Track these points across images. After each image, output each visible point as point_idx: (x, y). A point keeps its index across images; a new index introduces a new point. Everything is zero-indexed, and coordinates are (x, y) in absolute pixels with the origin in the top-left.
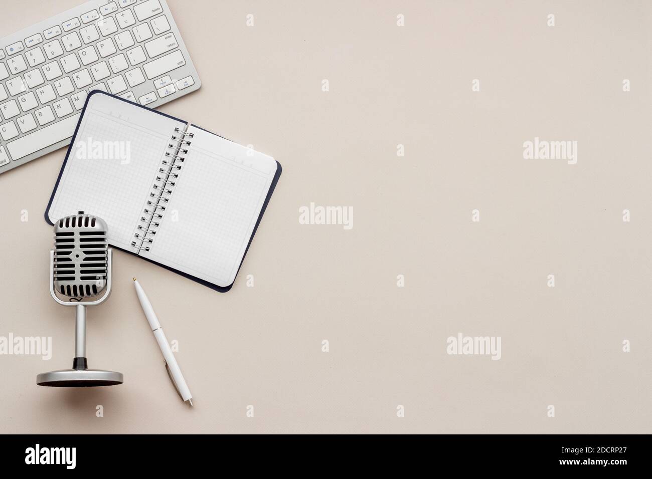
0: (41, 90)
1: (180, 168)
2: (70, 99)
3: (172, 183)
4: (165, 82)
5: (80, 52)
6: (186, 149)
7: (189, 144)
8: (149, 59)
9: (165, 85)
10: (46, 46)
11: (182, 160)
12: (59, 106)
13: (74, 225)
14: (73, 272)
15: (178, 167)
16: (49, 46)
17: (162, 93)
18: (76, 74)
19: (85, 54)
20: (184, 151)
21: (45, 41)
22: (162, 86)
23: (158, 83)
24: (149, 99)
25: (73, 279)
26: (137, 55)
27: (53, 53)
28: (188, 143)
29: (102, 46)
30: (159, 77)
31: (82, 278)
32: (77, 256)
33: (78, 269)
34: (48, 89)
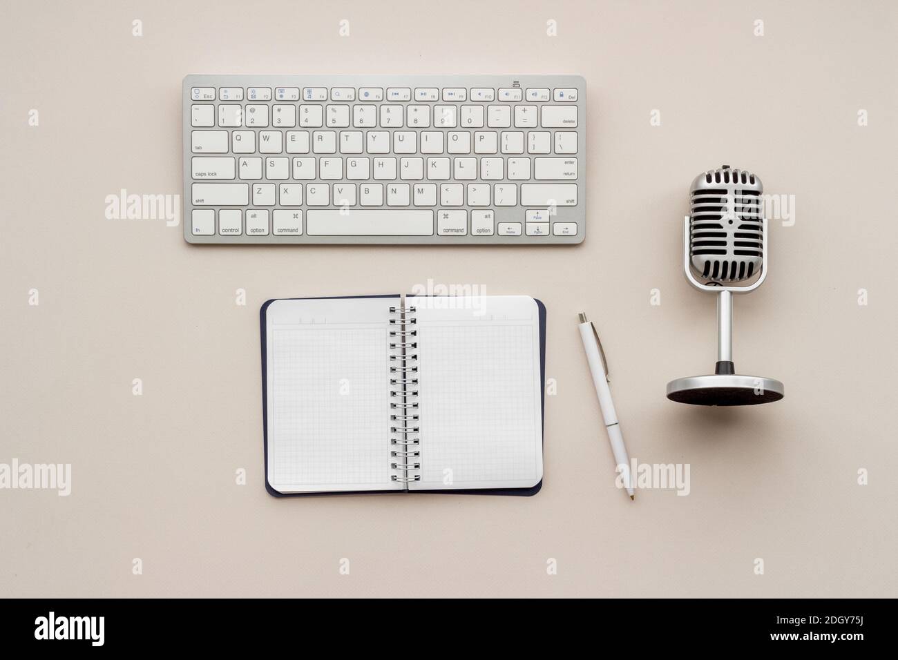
0: (381, 160)
1: (415, 357)
2: (412, 187)
3: (414, 381)
4: (541, 218)
5: (451, 134)
6: (413, 330)
7: (414, 322)
8: (533, 179)
9: (539, 220)
10: (411, 109)
11: (414, 345)
12: (394, 191)
13: (727, 180)
14: (724, 243)
15: (413, 357)
16: (416, 110)
17: (531, 230)
18: (434, 160)
19: (456, 139)
20: (412, 333)
21: (413, 102)
22: (535, 220)
23: (531, 215)
24: (511, 230)
25: (724, 252)
26: (519, 168)
27: (416, 121)
28: (412, 322)
29: (482, 138)
30: (535, 208)
31: (736, 252)
32: (731, 222)
33: (731, 239)
34: (390, 163)
